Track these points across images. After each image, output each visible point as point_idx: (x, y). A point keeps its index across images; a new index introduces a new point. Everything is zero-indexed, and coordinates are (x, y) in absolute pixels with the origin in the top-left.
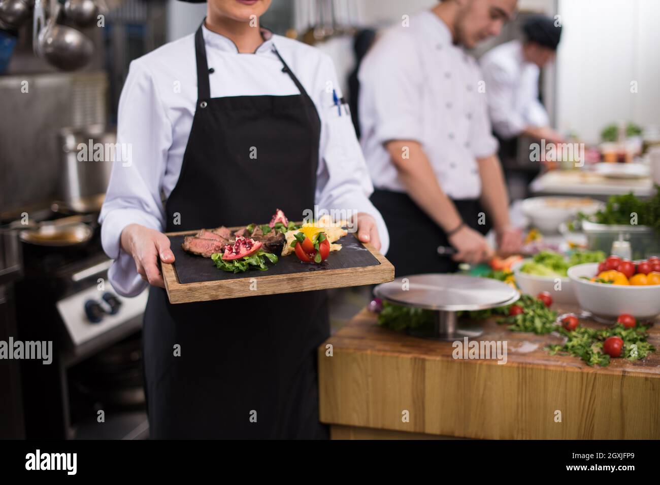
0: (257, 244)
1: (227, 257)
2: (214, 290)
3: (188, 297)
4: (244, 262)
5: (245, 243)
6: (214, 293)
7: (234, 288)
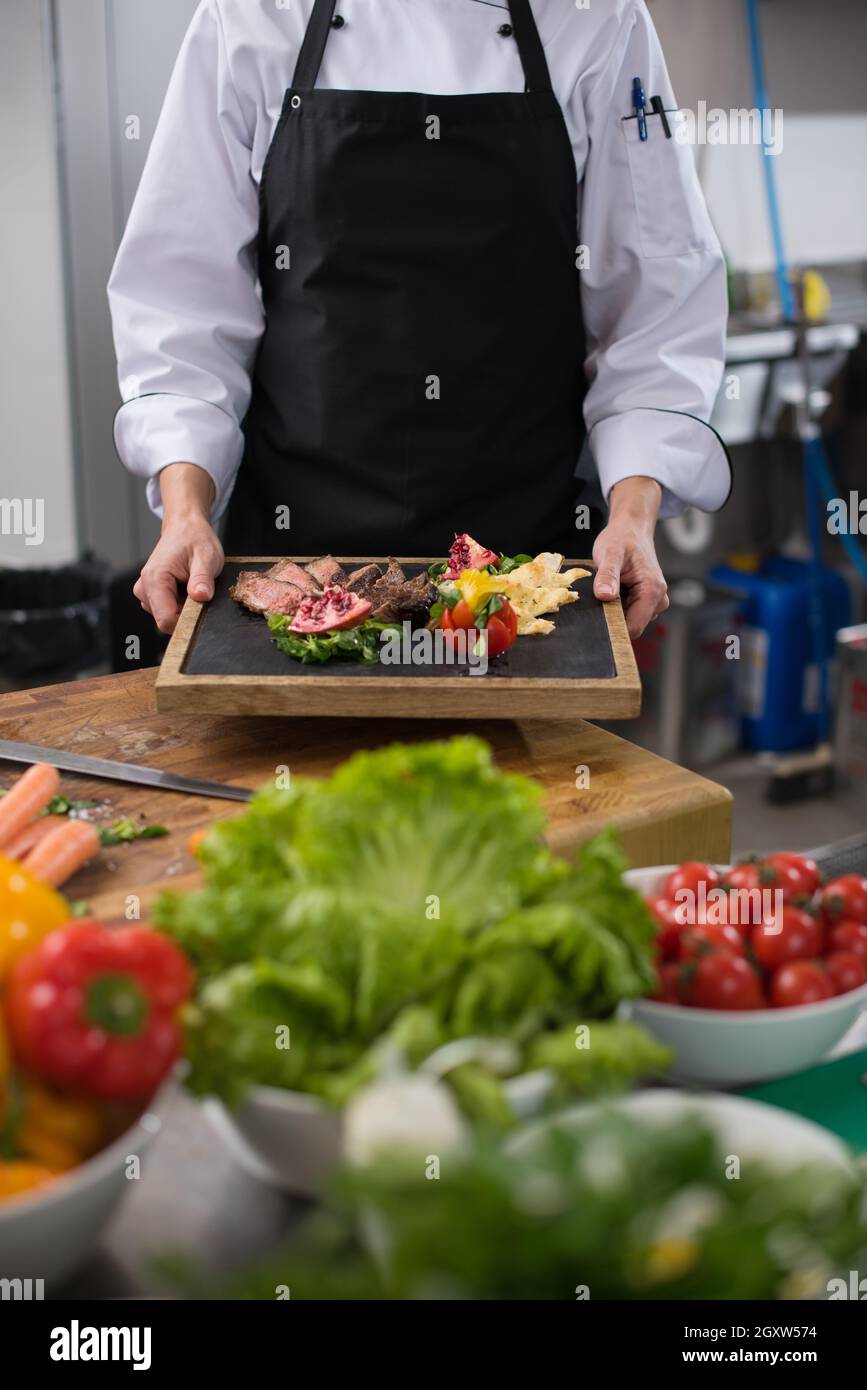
0: (360, 604)
1: (297, 625)
2: (249, 695)
3: (192, 704)
4: (325, 642)
5: (338, 601)
6: (246, 701)
7: (290, 695)
